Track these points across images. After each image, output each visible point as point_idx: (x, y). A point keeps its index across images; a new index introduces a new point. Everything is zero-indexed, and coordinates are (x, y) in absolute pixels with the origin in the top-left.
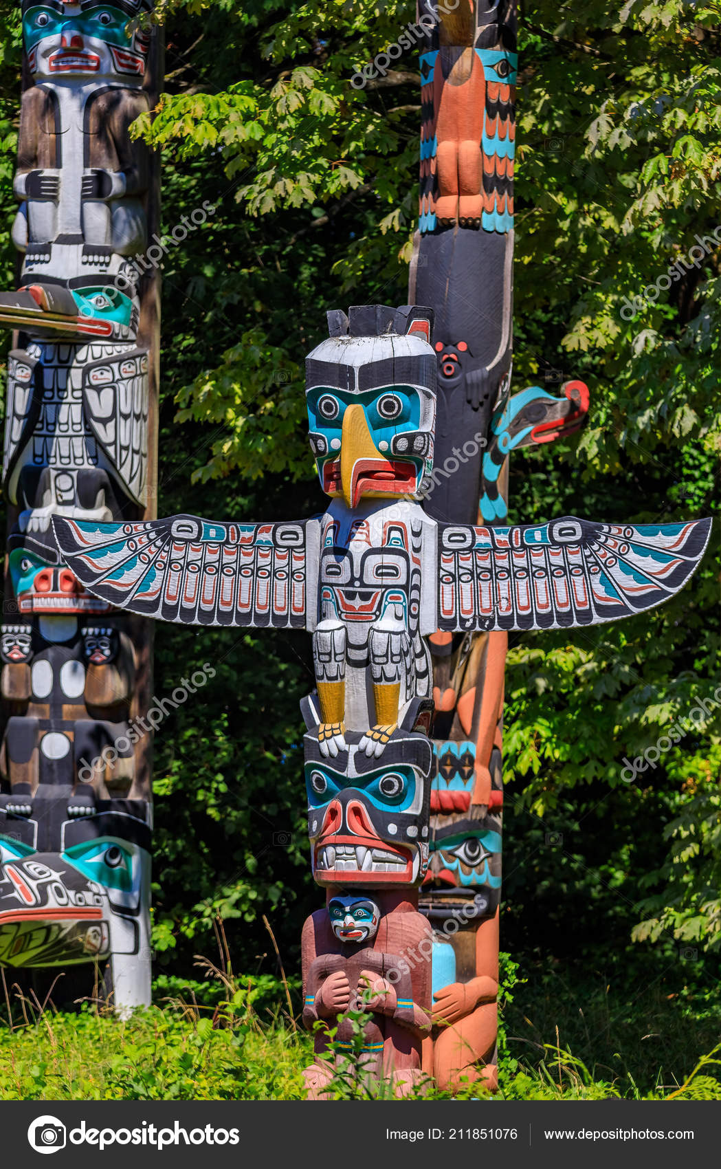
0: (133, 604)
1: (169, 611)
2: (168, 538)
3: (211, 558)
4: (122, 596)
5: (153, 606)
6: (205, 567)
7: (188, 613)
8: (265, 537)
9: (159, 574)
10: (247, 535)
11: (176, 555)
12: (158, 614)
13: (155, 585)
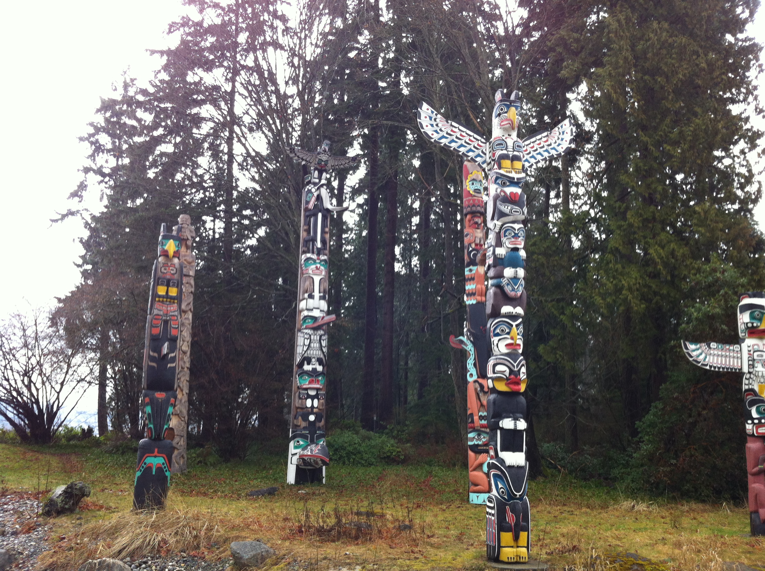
0: (702, 365)
1: (711, 367)
2: (710, 348)
3: (720, 353)
4: (699, 362)
5: (706, 365)
6: (718, 355)
7: (715, 367)
8: (731, 348)
9: (708, 357)
10: (727, 347)
11: (712, 352)
12: (708, 368)
13: (707, 360)
